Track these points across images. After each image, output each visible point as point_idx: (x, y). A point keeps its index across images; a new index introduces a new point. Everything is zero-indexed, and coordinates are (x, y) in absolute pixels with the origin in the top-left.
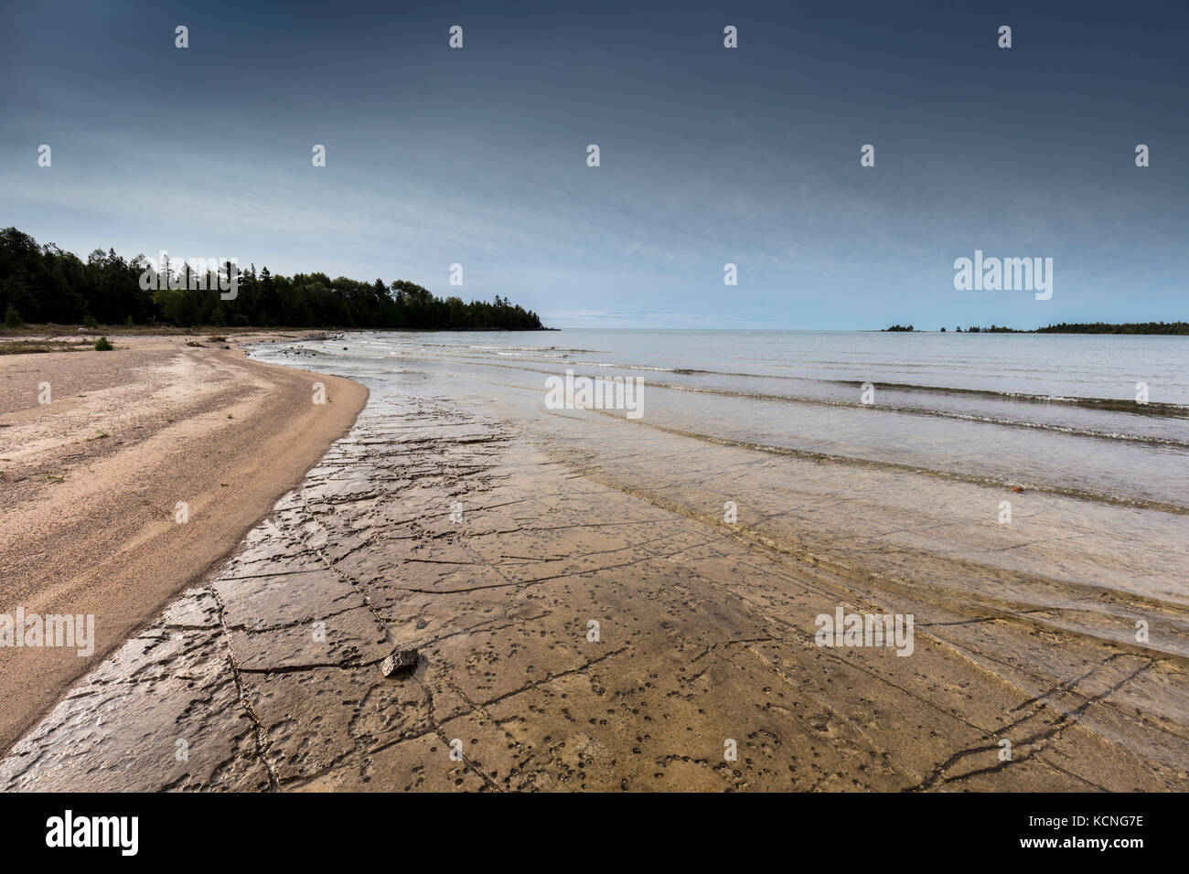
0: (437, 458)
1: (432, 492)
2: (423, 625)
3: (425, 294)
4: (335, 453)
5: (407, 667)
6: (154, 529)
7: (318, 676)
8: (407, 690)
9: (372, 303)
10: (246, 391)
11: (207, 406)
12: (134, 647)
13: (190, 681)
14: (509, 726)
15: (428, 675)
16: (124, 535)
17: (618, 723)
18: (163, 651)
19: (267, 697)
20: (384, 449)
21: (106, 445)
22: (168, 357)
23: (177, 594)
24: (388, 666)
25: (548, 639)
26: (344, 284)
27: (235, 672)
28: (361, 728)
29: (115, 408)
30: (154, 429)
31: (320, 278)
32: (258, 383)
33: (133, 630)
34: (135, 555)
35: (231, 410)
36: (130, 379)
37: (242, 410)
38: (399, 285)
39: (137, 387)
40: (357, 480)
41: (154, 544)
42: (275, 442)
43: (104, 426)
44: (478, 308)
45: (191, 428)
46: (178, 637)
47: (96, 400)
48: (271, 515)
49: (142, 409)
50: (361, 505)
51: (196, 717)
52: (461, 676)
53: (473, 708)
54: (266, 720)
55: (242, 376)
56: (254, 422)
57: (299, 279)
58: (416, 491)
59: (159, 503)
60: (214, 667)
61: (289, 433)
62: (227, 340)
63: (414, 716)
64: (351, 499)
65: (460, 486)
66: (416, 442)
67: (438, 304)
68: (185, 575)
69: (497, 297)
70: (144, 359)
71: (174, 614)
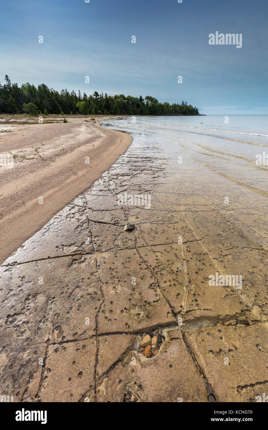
0: (150, 164)
1: (147, 176)
2: (137, 218)
3: (156, 101)
4: (120, 160)
5: (131, 229)
6: (73, 178)
7: (108, 226)
8: (130, 236)
9: (138, 106)
10: (99, 137)
11: (88, 141)
12: (67, 208)
13: (78, 220)
14: (157, 254)
15: (136, 233)
16: (67, 178)
17: (192, 263)
18: (73, 211)
19: (95, 228)
20: (135, 159)
21: (64, 152)
22: (80, 125)
23: (77, 196)
24: (126, 228)
25: (175, 231)
26: (130, 99)
27: (88, 220)
28: (117, 242)
29: (67, 141)
30: (75, 148)
31: (122, 96)
32: (102, 135)
33: (67, 204)
34: (69, 184)
35: (94, 143)
36: (70, 132)
37: (97, 143)
38: (148, 98)
39: (72, 135)
40: (125, 169)
41: (73, 182)
42: (105, 154)
43: (63, 146)
44: (175, 106)
45: (84, 148)
46: (77, 208)
47: (63, 138)
48: (101, 177)
49: (72, 142)
50: (126, 177)
51: (79, 229)
52: (146, 236)
53: (148, 245)
54: (94, 234)
55: (98, 132)
56: (100, 147)
57: (116, 97)
58: (142, 175)
59: (74, 170)
60: (84, 218)
61: (109, 152)
62: (95, 119)
63: (131, 243)
64: (123, 175)
65: (156, 175)
66: (145, 158)
67: (161, 105)
68: (79, 192)
69: (183, 101)
70: (75, 126)
71: (76, 202)
